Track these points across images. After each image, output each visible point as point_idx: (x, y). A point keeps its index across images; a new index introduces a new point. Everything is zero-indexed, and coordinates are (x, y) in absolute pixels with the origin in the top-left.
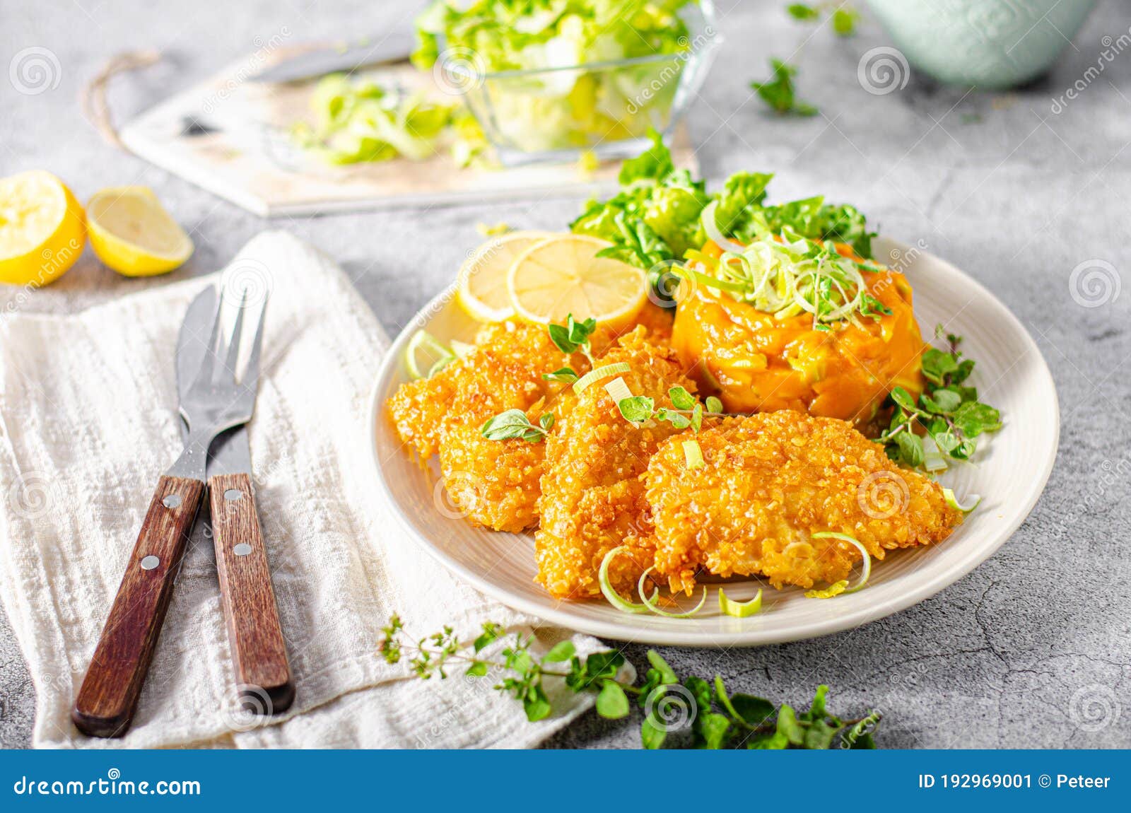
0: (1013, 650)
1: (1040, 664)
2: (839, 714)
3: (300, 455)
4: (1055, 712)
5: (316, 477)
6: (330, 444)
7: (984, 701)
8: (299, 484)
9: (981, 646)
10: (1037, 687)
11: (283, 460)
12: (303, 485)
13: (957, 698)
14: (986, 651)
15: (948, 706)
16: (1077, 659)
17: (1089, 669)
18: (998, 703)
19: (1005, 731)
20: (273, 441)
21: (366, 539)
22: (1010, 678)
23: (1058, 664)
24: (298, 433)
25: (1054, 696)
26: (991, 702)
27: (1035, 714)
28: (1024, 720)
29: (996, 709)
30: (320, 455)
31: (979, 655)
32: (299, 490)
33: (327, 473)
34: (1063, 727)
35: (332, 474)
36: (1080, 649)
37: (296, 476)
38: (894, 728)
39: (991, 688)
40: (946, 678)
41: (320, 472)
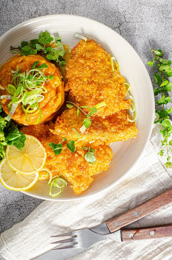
0: (118, 22)
1: (122, 15)
2: (147, 60)
3: (90, 214)
4: (137, 9)
5: (99, 207)
6: (86, 207)
7: (137, 26)
8: (102, 211)
9: (118, 29)
10: (130, 15)
11: (94, 218)
12: (102, 209)
13: (137, 33)
14: (120, 28)
15: (140, 35)
16: (119, 6)
17: (122, 3)
18: (137, 23)
19: (146, 21)
20: (88, 223)
21: (113, 188)
22: (128, 21)
23: (121, 10)
24: (82, 218)
25: (132, 10)
26: (136, 25)
27: (139, 14)
28: (141, 17)
29: (139, 23)
30: (91, 209)
31: (121, 30)
32: (105, 210)
33: (96, 205)
34: (142, 7)
35: (96, 204)
36: (115, 5)
37: (100, 212)
38: (149, 46)
39: (132, 25)
40: (130, 36)
41: (96, 207)
